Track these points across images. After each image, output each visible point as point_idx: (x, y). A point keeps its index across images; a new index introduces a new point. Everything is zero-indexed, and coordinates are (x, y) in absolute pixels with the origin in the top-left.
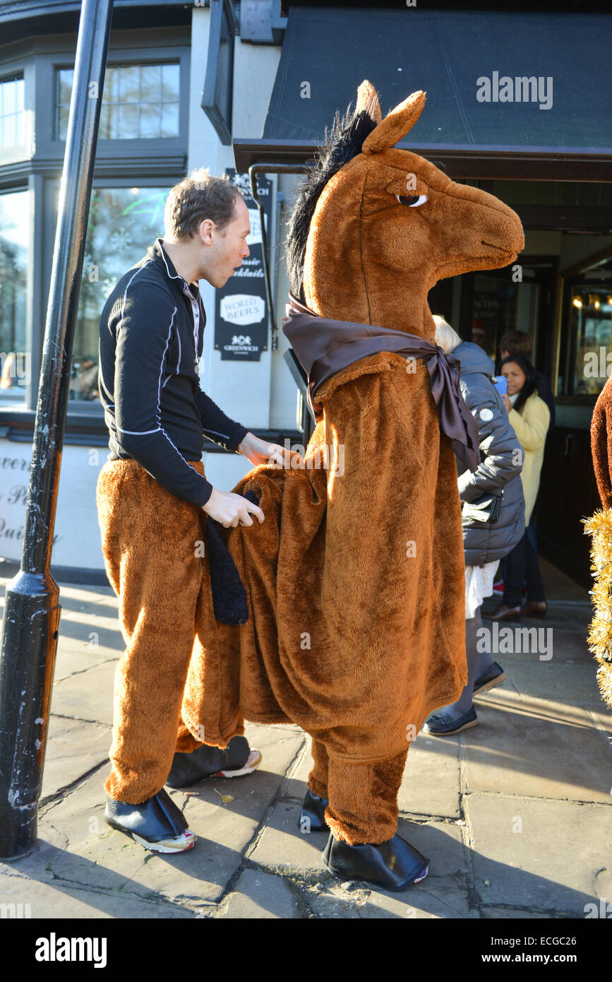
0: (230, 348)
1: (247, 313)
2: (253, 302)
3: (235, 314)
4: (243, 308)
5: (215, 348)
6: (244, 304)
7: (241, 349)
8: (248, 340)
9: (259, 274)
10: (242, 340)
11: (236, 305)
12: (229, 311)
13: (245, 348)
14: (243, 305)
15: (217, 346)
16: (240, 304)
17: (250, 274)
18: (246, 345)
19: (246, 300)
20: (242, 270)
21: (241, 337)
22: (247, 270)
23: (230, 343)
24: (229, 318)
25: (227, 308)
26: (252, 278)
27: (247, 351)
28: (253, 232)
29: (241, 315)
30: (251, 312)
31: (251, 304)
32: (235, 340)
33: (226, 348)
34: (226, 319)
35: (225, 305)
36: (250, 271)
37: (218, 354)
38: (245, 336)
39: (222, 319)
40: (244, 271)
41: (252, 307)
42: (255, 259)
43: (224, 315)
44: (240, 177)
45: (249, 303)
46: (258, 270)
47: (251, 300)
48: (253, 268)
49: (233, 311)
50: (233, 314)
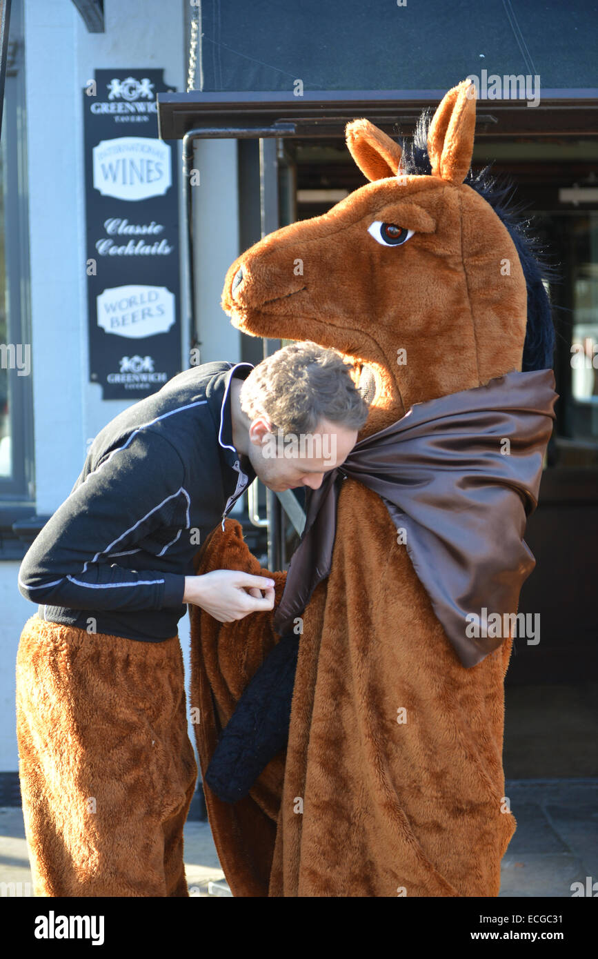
0: (117, 379)
1: (143, 317)
2: (153, 297)
3: (124, 320)
4: (137, 309)
5: (92, 380)
6: (138, 300)
7: (137, 378)
8: (147, 363)
9: (162, 248)
10: (138, 364)
11: (125, 305)
12: (112, 314)
13: (144, 377)
14: (136, 304)
15: (94, 376)
16: (131, 302)
17: (147, 250)
18: (145, 372)
19: (142, 296)
20: (131, 243)
21: (136, 359)
22: (141, 243)
23: (116, 369)
24: (112, 326)
25: (108, 311)
26: (150, 257)
27: (147, 382)
28: (148, 177)
29: (133, 321)
30: (150, 315)
31: (150, 300)
32: (126, 363)
33: (110, 379)
34: (108, 329)
35: (106, 306)
36: (147, 244)
37: (97, 390)
38: (143, 356)
39: (102, 330)
40: (136, 244)
41: (153, 307)
42: (153, 223)
43: (105, 321)
44: (120, 84)
45: (146, 298)
46: (160, 242)
47: (149, 294)
48: (150, 240)
49: (118, 314)
50: (120, 320)
